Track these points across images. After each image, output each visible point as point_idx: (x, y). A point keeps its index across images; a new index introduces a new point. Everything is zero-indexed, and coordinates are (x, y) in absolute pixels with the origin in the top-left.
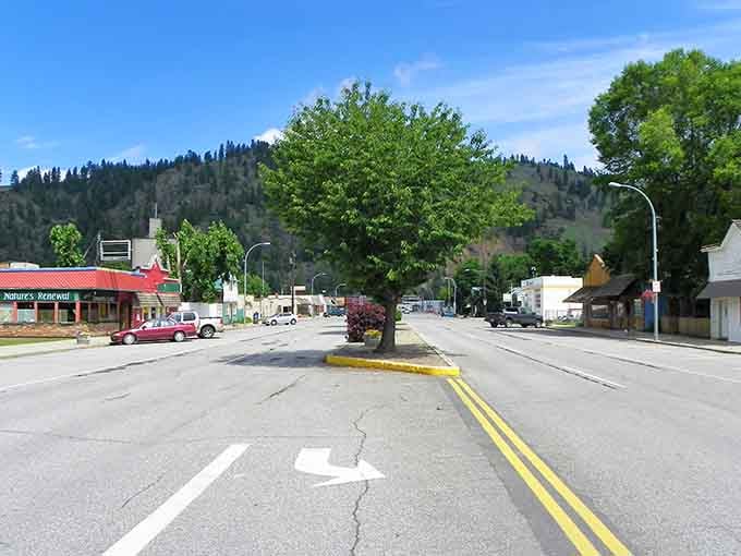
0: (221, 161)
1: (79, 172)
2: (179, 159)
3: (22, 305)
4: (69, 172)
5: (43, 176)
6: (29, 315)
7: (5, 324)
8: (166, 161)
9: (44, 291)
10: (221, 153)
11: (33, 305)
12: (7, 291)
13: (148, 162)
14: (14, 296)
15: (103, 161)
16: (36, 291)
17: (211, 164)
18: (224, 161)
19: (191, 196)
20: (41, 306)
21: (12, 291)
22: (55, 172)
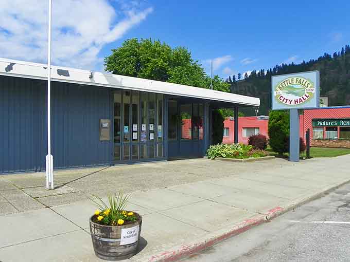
0: (343, 56)
1: (272, 70)
2: (320, 58)
3: (329, 128)
4: (268, 70)
5: (257, 73)
6: (334, 135)
7: (319, 140)
8: (313, 60)
9: (344, 120)
10: (342, 52)
11: (336, 128)
12: (320, 120)
13: (304, 62)
14: (324, 123)
15: (283, 64)
16: (339, 120)
17: (337, 59)
18: (345, 56)
19: (327, 76)
20: (342, 129)
21: (323, 120)
22: (262, 71)
